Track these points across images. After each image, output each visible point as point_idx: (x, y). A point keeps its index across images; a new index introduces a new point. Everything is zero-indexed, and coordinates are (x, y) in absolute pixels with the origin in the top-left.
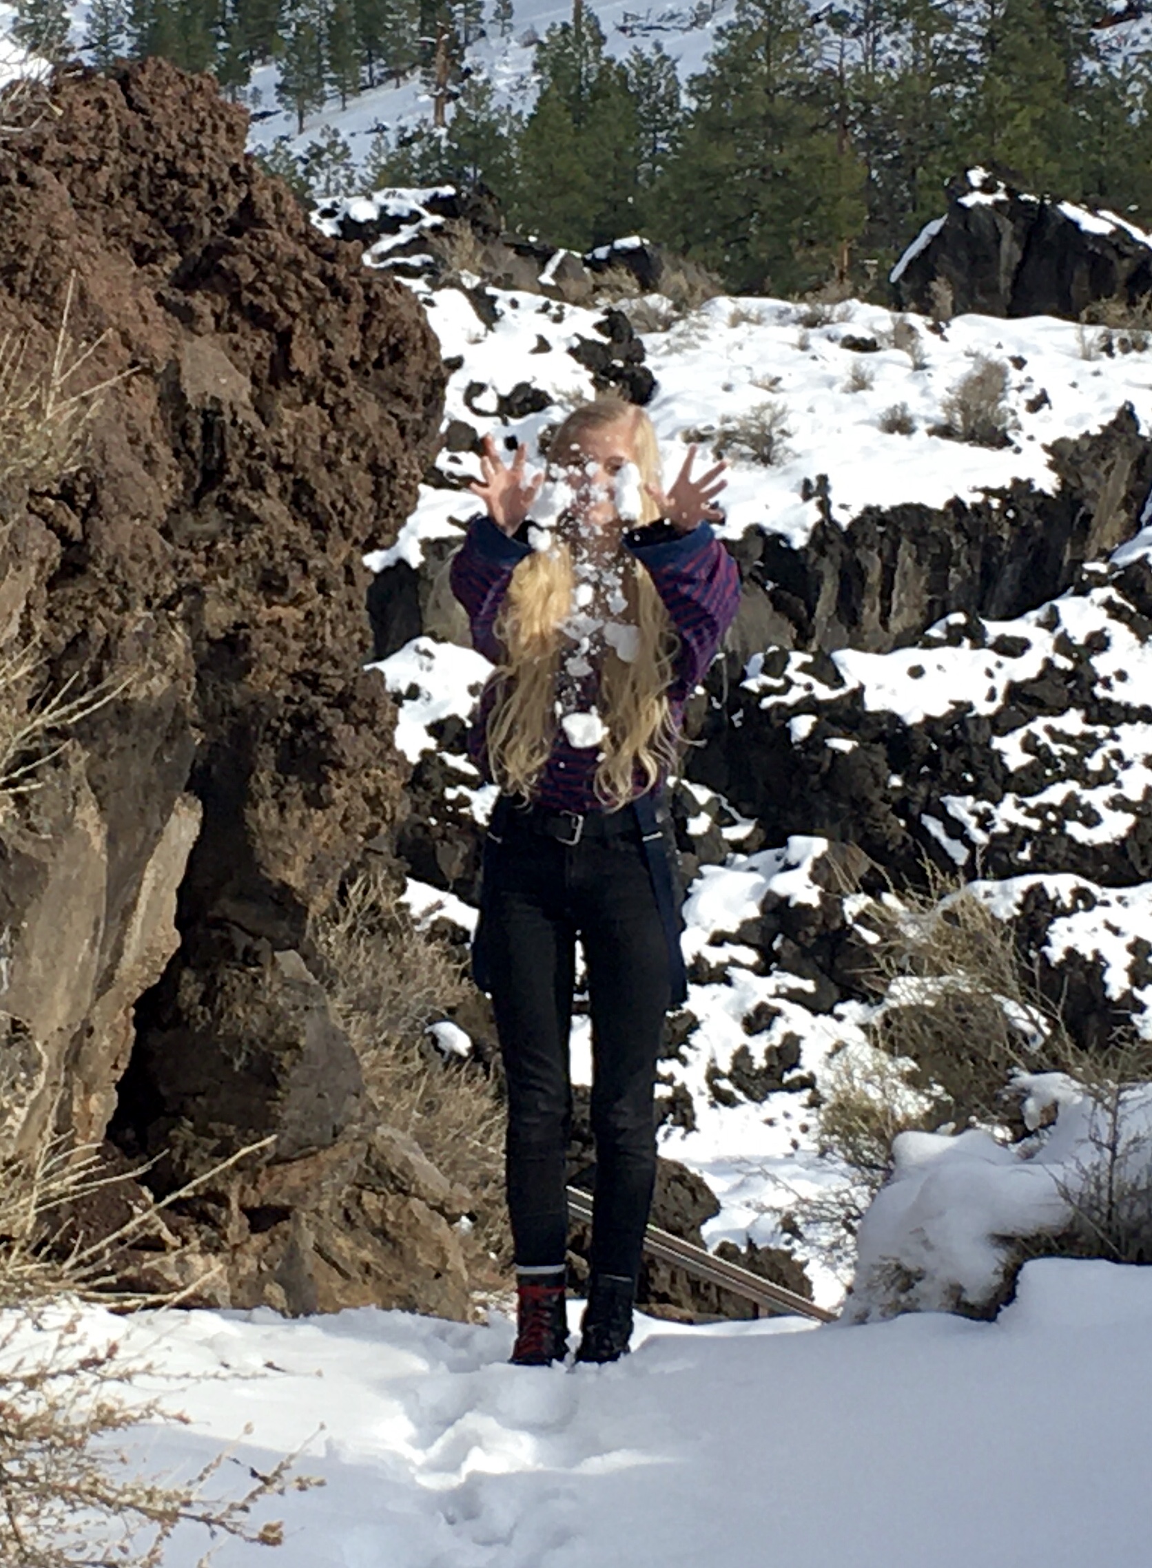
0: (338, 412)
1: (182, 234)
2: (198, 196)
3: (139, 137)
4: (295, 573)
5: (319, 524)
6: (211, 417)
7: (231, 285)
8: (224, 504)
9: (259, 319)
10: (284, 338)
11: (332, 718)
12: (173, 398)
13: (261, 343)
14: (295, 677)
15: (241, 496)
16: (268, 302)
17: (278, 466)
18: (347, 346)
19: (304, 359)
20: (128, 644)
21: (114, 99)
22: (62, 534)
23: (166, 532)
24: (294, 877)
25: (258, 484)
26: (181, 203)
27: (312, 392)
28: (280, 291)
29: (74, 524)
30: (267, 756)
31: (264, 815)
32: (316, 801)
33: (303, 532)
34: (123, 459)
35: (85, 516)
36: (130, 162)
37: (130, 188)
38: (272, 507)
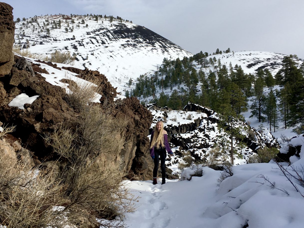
0: (146, 120)
1: (135, 108)
2: (136, 106)
3: (132, 102)
4: (143, 131)
5: (144, 127)
6: (137, 120)
7: (138, 112)
8: (138, 126)
9: (140, 114)
10: (142, 115)
11: (145, 140)
12: (134, 119)
13: (140, 116)
14: (143, 138)
15: (139, 126)
16: (141, 113)
17: (142, 124)
18: (146, 116)
19: (143, 117)
20: (132, 136)
21: (130, 100)
22: (127, 129)
23: (134, 128)
24: (143, 151)
25: (140, 125)
26: (135, 106)
27: (144, 119)
28: (142, 112)
29: (128, 128)
30: (141, 143)
31: (141, 147)
32: (144, 146)
33: (143, 128)
34: (131, 124)
35: (129, 128)
36: (131, 104)
37: (132, 105)
38: (141, 127)
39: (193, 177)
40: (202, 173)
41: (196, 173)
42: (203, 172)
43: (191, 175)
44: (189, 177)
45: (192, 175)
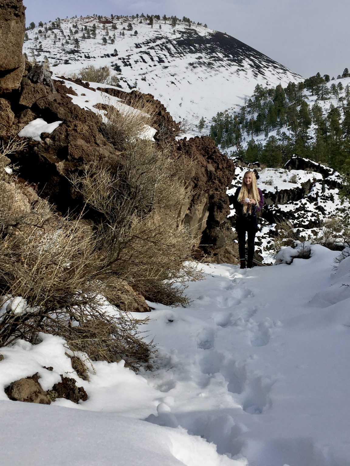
0: (224, 172)
1: (208, 154)
2: (209, 150)
3: (203, 144)
4: (219, 188)
5: (222, 184)
6: (211, 172)
7: (212, 159)
8: (212, 181)
9: (216, 162)
10: (218, 164)
11: (223, 203)
12: (206, 170)
13: (215, 165)
14: (219, 199)
15: (214, 180)
16: (217, 161)
17: (218, 178)
18: (225, 165)
19: (220, 167)
20: (201, 195)
21: (201, 140)
22: (195, 183)
23: (206, 184)
24: (218, 220)
25: (215, 179)
26: (208, 150)
27: (221, 170)
28: (218, 159)
29: (196, 182)
30: (216, 207)
31: (215, 213)
32: (221, 212)
33: (220, 184)
34: (201, 175)
35: (197, 181)
36: (203, 146)
37: (202, 149)
38: (217, 182)
39: (295, 260)
40: (310, 254)
41: (300, 253)
42: (312, 252)
43: (291, 257)
44: (289, 259)
45: (293, 257)
